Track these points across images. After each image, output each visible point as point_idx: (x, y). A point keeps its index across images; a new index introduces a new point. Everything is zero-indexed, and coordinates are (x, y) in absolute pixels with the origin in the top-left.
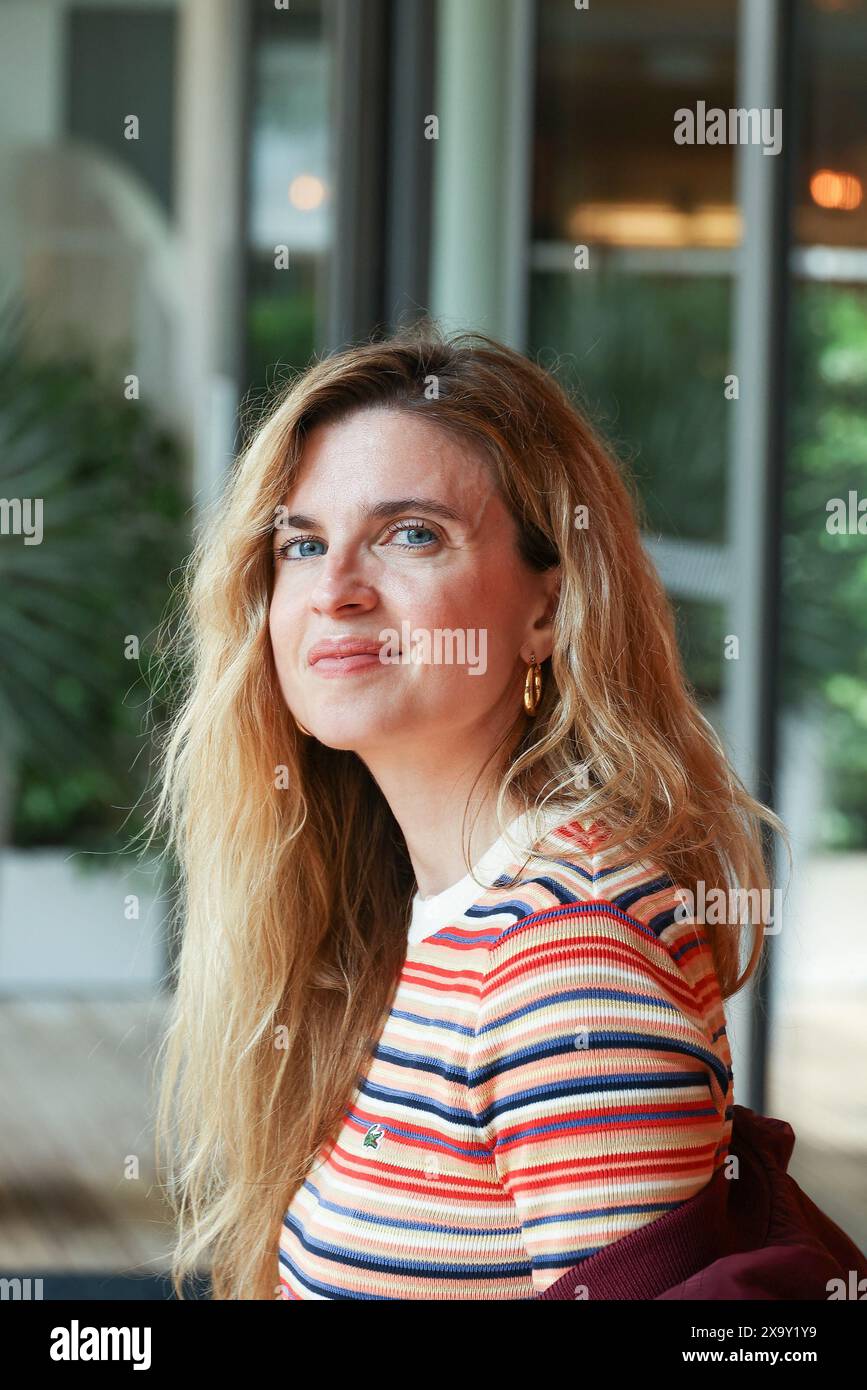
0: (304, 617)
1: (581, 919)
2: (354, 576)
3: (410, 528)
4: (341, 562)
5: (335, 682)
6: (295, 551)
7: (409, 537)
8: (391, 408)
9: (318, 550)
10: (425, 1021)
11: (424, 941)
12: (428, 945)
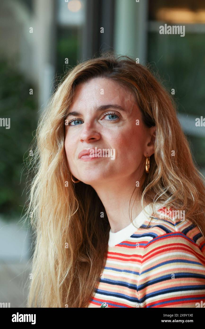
0: (77, 143)
1: (173, 238)
2: (93, 129)
3: (109, 115)
4: (89, 125)
5: (88, 162)
6: (73, 123)
7: (109, 117)
8: (102, 77)
9: (80, 123)
10: (120, 271)
11: (116, 246)
12: (117, 247)
